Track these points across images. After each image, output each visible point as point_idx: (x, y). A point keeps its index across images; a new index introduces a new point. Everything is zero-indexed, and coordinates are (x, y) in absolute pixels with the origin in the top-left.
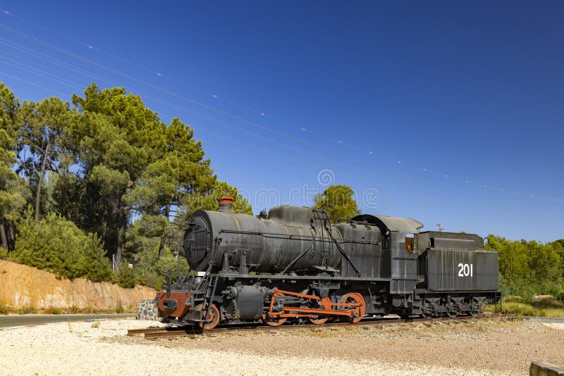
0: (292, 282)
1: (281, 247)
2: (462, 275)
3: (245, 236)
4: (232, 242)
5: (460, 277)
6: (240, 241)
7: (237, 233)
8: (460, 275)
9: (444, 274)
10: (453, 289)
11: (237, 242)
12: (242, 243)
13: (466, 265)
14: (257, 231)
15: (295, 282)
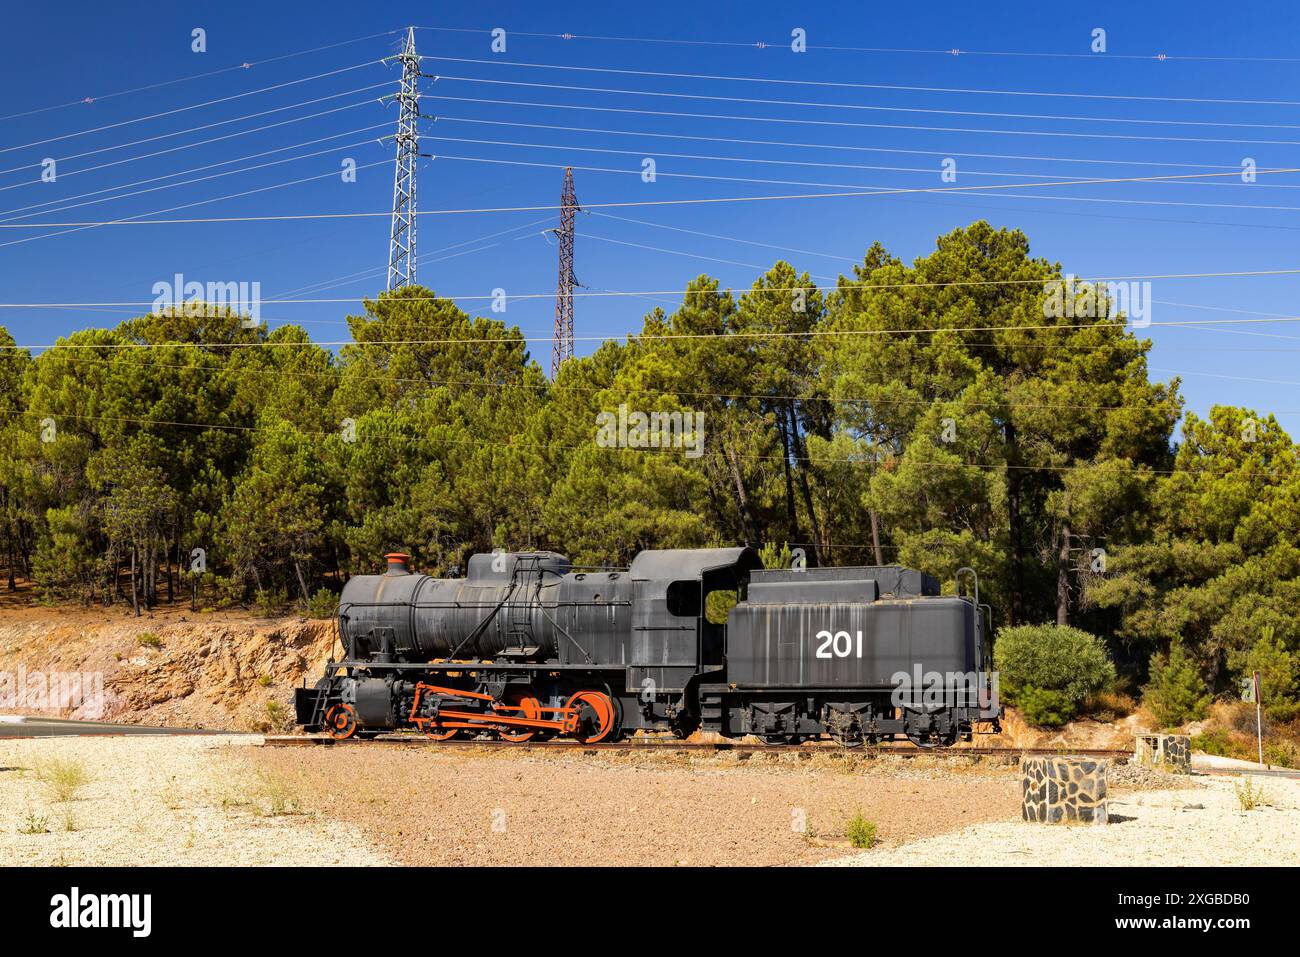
0: (449, 674)
1: (442, 620)
2: (829, 655)
3: (383, 609)
4: (365, 618)
5: (822, 660)
6: (376, 616)
7: (373, 605)
8: (820, 654)
9: (774, 659)
10: (801, 684)
11: (372, 618)
12: (379, 619)
13: (844, 634)
14: (400, 601)
15: (455, 674)
